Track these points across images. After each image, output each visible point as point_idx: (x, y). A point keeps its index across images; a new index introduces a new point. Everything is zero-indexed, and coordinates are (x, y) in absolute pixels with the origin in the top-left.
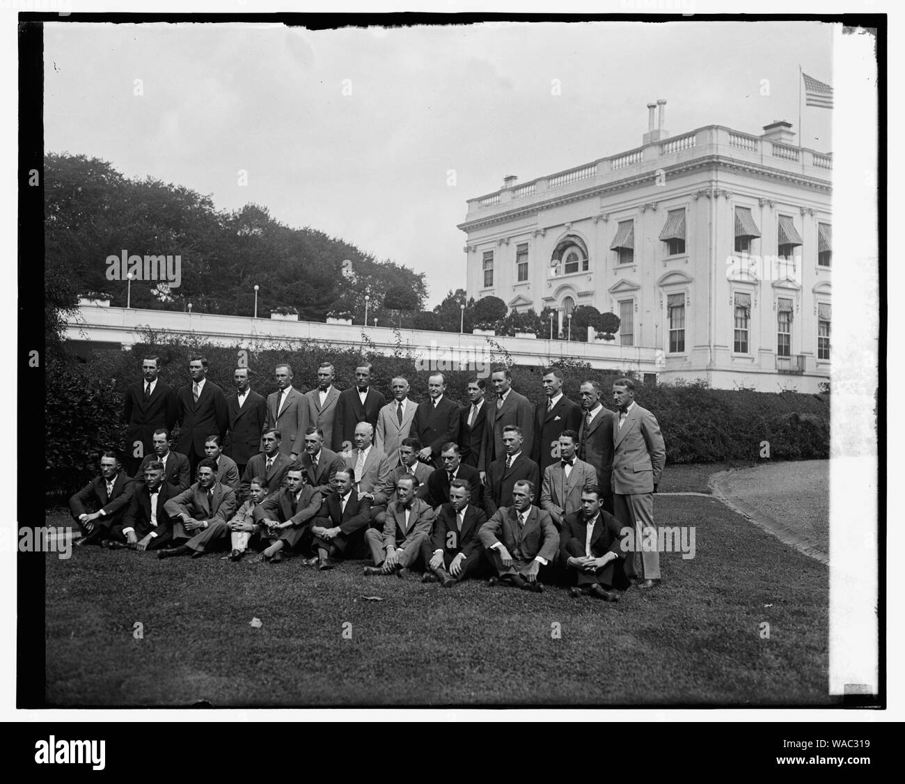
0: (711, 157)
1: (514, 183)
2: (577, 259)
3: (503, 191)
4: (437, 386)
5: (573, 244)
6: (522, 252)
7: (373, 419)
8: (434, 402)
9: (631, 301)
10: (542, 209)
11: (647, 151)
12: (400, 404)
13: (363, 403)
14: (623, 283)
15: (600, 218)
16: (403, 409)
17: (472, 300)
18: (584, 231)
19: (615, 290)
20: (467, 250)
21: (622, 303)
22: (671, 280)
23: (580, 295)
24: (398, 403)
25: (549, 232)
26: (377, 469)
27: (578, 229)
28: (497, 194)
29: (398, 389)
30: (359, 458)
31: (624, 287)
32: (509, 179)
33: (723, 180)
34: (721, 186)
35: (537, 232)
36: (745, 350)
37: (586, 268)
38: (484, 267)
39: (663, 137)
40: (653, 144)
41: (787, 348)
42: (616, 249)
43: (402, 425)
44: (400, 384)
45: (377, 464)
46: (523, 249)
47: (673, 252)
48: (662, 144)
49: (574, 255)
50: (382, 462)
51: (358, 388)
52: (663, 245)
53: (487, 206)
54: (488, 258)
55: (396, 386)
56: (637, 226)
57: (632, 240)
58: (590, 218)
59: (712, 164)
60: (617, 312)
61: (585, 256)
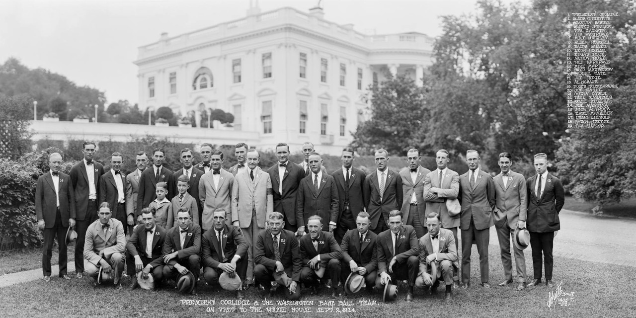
0: (287, 24)
1: (167, 37)
2: (206, 80)
3: (160, 41)
5: (204, 73)
6: (173, 77)
9: (240, 105)
10: (185, 52)
11: (248, 19)
14: (235, 95)
15: (220, 58)
18: (211, 65)
19: (231, 99)
20: (139, 76)
21: (235, 106)
22: (263, 93)
23: (210, 102)
25: (189, 65)
27: (206, 64)
28: (157, 43)
31: (236, 97)
32: (163, 34)
34: (291, 41)
35: (182, 66)
36: (304, 132)
37: (212, 86)
38: (149, 87)
41: (325, 131)
47: (266, 77)
49: (204, 79)
53: (151, 49)
54: (151, 83)
56: (243, 62)
58: (215, 57)
59: (287, 28)
60: (232, 112)
61: (212, 79)
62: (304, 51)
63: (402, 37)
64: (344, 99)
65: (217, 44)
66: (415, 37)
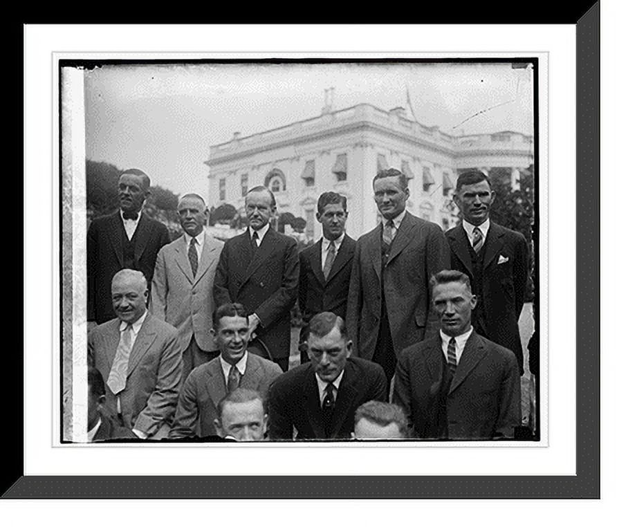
0: (363, 122)
1: (239, 137)
2: (278, 183)
3: (233, 140)
4: (260, 208)
5: (276, 175)
7: (147, 265)
8: (256, 236)
9: (312, 210)
10: (257, 153)
11: (324, 117)
12: (194, 242)
13: (130, 238)
14: (308, 199)
15: (293, 159)
16: (199, 250)
17: (213, 208)
18: (283, 167)
19: (302, 204)
20: (209, 177)
21: (307, 211)
23: (282, 205)
24: (189, 239)
25: (262, 167)
26: (156, 362)
27: (280, 166)
28: (229, 143)
29: (189, 215)
30: (122, 342)
31: (308, 201)
32: (237, 133)
33: (370, 136)
34: (369, 140)
35: (253, 168)
37: (284, 189)
38: (220, 189)
39: (333, 110)
40: (328, 113)
42: (304, 178)
43: (198, 276)
44: (192, 208)
45: (155, 349)
46: (245, 177)
47: (340, 180)
48: (333, 114)
49: (277, 182)
50: (165, 346)
51: (122, 212)
52: (334, 176)
53: (223, 150)
54: (222, 183)
55: (185, 211)
56: (317, 163)
57: (314, 173)
58: (288, 159)
59: (363, 126)
60: (304, 217)
61: (284, 181)
62: (382, 151)
63: (494, 137)
64: (428, 206)
65: (290, 144)
66: (509, 137)
